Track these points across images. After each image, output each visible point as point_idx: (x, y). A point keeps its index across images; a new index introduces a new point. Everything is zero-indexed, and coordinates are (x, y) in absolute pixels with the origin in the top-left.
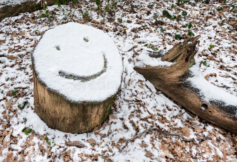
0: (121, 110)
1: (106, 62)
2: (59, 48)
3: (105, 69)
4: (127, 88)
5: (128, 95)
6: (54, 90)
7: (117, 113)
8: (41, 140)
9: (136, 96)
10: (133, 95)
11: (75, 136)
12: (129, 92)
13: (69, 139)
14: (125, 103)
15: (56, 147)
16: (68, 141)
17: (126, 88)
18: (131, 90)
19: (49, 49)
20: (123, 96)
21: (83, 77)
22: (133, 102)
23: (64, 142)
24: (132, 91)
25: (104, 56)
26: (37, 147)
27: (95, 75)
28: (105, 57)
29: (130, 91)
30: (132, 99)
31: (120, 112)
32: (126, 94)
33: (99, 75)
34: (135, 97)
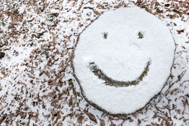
0: (145, 113)
1: (145, 73)
2: (106, 36)
3: (139, 80)
4: (167, 97)
5: (162, 103)
6: (78, 79)
7: (140, 113)
8: (74, 95)
9: (170, 110)
10: (167, 107)
11: (94, 109)
12: (165, 101)
13: (88, 109)
14: (154, 109)
15: (78, 108)
16: (86, 110)
17: (166, 95)
18: (169, 100)
19: (96, 34)
20: (157, 101)
21: (110, 79)
22: (163, 113)
23: (84, 109)
24: (169, 103)
25: (149, 64)
26: (69, 98)
27: (124, 82)
28: (149, 66)
29: (167, 101)
30: (163, 110)
31: (143, 113)
32: (161, 101)
33: (127, 84)
34: (168, 111)
